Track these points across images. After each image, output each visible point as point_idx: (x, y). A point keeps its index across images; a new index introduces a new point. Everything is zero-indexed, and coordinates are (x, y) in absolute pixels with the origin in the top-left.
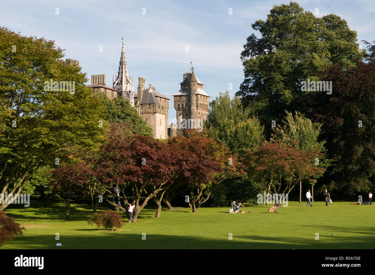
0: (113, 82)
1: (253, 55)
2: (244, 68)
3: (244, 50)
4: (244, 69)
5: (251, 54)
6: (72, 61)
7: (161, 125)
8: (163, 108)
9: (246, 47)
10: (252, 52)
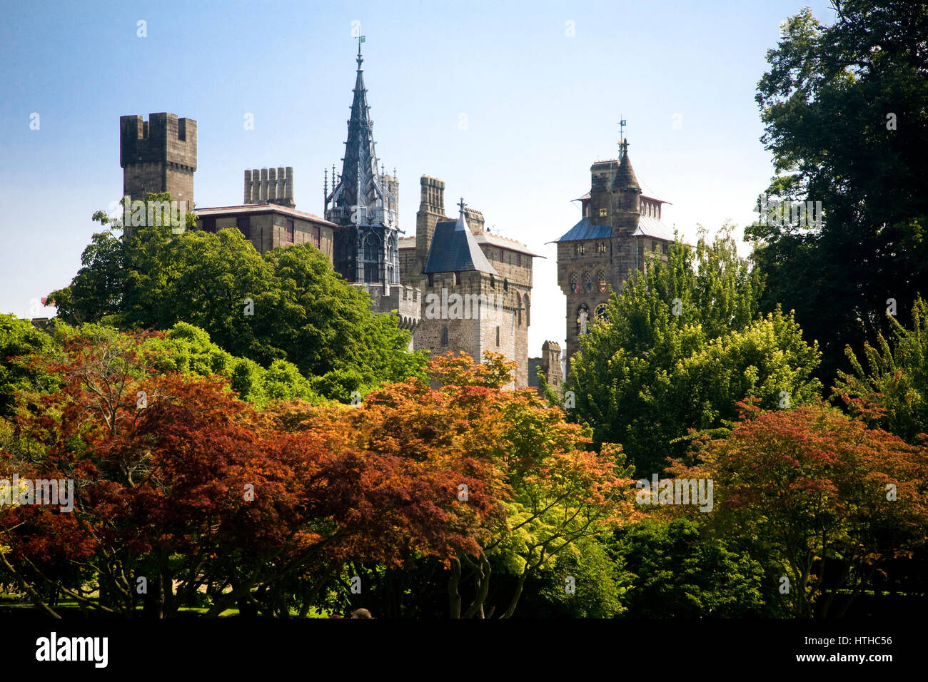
0: (326, 193)
1: (808, 86)
2: (763, 133)
3: (769, 68)
4: (763, 137)
5: (796, 86)
6: (171, 121)
7: (498, 345)
8: (506, 288)
9: (777, 59)
10: (801, 76)
